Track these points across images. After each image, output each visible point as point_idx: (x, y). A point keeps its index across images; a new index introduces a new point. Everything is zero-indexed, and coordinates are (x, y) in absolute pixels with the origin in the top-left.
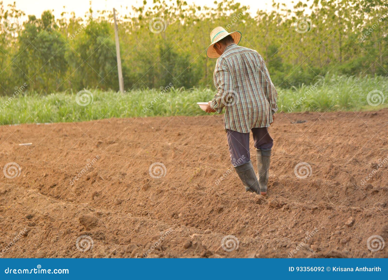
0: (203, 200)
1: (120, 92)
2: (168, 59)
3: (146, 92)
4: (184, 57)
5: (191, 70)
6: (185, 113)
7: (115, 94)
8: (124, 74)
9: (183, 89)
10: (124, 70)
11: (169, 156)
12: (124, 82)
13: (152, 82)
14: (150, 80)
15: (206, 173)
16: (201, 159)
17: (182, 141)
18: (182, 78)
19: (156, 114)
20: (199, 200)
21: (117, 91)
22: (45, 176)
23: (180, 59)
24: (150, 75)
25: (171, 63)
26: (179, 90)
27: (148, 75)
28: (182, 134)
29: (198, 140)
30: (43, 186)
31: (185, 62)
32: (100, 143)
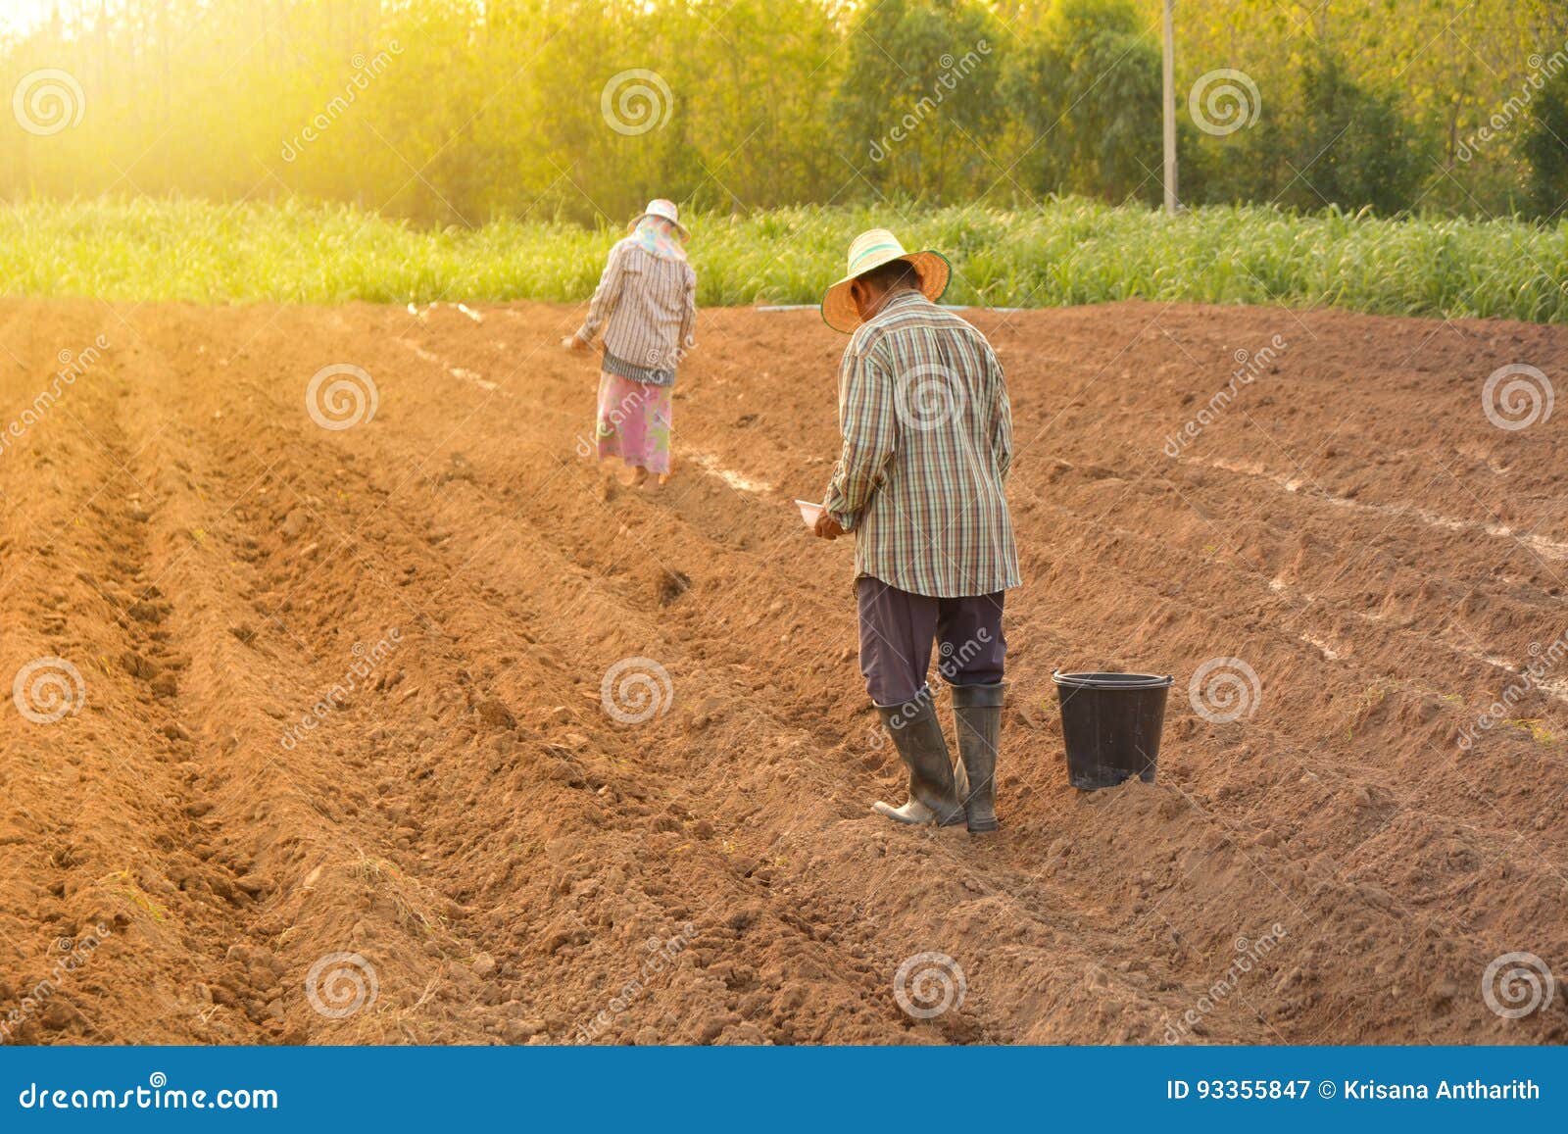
0: (1376, 935)
1: (1164, 210)
2: (1328, 105)
3: (1246, 213)
4: (1380, 99)
5: (1399, 142)
6: (1369, 296)
7: (1150, 216)
8: (1180, 148)
9: (1367, 215)
10: (1184, 130)
11: (1286, 560)
12: (1180, 174)
13: (1270, 176)
14: (1266, 169)
15: (1404, 712)
16: (1397, 595)
17: (1340, 477)
18: (1368, 170)
19: (1273, 292)
20: (1361, 929)
21: (1155, 209)
22: (847, 659)
23: (1365, 106)
24: (1268, 151)
25: (1335, 118)
26: (1356, 214)
27: (1259, 156)
28: (1342, 454)
29: (1396, 482)
30: (836, 698)
31: (1383, 118)
32: (1062, 469)
